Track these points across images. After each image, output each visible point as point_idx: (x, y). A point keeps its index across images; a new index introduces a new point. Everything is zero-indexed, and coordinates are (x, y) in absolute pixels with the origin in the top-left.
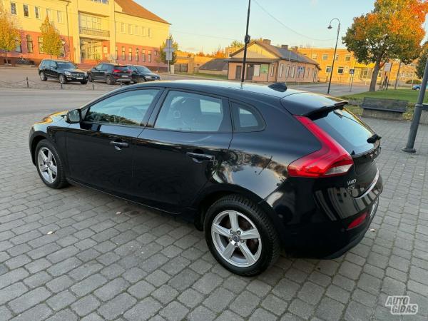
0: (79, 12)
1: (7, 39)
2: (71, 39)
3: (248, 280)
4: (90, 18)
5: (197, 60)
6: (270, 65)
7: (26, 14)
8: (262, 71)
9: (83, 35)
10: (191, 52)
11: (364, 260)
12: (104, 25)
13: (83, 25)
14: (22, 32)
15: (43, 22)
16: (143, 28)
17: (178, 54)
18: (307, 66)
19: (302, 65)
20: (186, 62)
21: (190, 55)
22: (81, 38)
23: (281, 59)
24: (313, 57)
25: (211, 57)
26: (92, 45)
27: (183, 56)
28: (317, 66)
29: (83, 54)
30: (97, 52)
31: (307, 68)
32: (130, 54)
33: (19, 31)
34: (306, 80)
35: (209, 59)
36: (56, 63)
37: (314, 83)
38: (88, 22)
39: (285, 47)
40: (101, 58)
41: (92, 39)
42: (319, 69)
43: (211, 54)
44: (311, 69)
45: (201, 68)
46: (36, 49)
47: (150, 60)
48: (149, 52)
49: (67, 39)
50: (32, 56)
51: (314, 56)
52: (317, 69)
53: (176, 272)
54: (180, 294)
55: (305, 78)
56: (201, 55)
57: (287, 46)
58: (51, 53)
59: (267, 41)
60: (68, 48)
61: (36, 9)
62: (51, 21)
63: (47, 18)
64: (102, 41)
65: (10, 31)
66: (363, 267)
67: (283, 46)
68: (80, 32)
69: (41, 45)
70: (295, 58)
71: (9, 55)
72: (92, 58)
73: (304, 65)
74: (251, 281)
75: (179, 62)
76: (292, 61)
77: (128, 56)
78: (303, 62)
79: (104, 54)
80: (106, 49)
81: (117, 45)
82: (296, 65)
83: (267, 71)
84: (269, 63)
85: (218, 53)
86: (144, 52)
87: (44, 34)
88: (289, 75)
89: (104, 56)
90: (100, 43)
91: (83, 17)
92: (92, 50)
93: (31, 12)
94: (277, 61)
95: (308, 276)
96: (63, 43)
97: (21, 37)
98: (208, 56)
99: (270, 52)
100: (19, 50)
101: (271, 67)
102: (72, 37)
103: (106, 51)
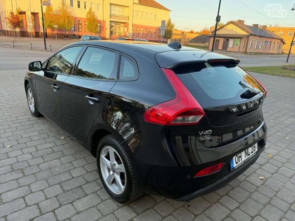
0: (111, 4)
1: (66, 22)
2: (104, 22)
3: (120, 205)
4: (117, 8)
5: (188, 36)
6: (242, 39)
7: (79, 6)
8: (235, 44)
9: (112, 20)
10: (184, 30)
11: (238, 205)
12: (126, 12)
13: (113, 12)
14: (75, 18)
15: (88, 11)
16: (147, 13)
17: (174, 32)
18: (273, 40)
19: (269, 40)
20: (180, 37)
21: (183, 33)
22: (110, 21)
23: (251, 35)
24: (279, 34)
25: (199, 33)
26: (118, 26)
27: (178, 33)
28: (282, 40)
29: (111, 33)
30: (121, 30)
31: (273, 42)
32: (142, 32)
33: (74, 17)
34: (271, 52)
35: (197, 35)
36: (90, 37)
37: (278, 54)
38: (116, 11)
39: (256, 26)
40: (123, 35)
41: (118, 22)
42: (284, 43)
43: (199, 31)
44: (276, 43)
45: (190, 42)
46: (83, 29)
47: (154, 36)
48: (155, 31)
49: (102, 23)
50: (80, 33)
51: (281, 33)
52: (281, 43)
53: (70, 189)
54: (60, 207)
55: (271, 50)
56: (192, 32)
57: (258, 25)
58: (91, 31)
59: (241, 22)
60: (102, 28)
61: (85, 3)
62: (92, 10)
63: (91, 9)
64: (124, 23)
65: (68, 17)
66: (232, 211)
67: (254, 25)
68: (110, 18)
69: (86, 26)
70: (263, 34)
71: (67, 33)
72: (117, 34)
73: (270, 40)
74: (122, 206)
75: (174, 37)
76: (261, 37)
77: (140, 34)
78: (269, 38)
79: (124, 32)
80: (126, 28)
81: (133, 25)
82: (264, 40)
83: (239, 44)
84: (241, 38)
85: (204, 31)
86: (151, 31)
87: (88, 19)
88: (258, 47)
89: (124, 33)
90: (123, 25)
91: (113, 7)
92: (118, 29)
93: (82, 5)
94: (248, 37)
95: (174, 211)
96: (99, 24)
97: (75, 21)
98: (197, 33)
99: (243, 29)
100: (73, 29)
101: (243, 41)
102: (105, 21)
103: (126, 30)
